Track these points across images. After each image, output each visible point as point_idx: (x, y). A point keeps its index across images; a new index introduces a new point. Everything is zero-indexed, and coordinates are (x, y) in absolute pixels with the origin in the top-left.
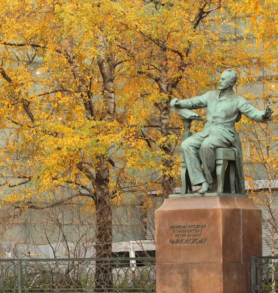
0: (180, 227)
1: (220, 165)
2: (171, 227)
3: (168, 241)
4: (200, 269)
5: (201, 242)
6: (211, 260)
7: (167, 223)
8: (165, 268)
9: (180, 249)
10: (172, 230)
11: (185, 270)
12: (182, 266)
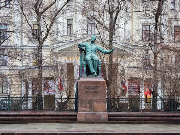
0: (89, 87)
1: (100, 66)
2: (85, 87)
3: (84, 92)
4: (97, 102)
5: (97, 92)
6: (102, 99)
7: (83, 85)
8: (82, 101)
9: (89, 94)
10: (86, 88)
11: (91, 102)
12: (90, 100)
